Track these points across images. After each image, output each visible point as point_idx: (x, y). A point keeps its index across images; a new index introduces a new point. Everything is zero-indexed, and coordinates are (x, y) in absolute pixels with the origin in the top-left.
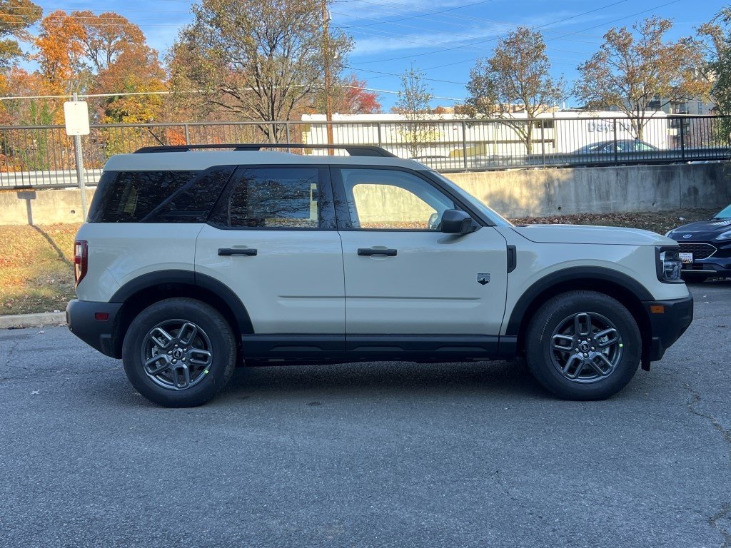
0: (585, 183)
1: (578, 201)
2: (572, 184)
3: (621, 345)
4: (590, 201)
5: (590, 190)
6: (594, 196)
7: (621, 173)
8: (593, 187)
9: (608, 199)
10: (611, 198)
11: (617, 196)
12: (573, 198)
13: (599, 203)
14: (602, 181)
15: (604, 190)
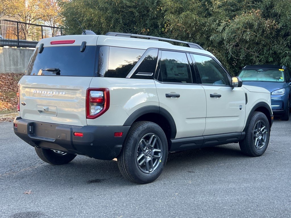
0: (8, 56)
1: (5, 66)
2: (3, 56)
3: (267, 133)
4: (10, 66)
5: (10, 60)
6: (12, 63)
7: (22, 52)
8: (11, 59)
9: (17, 66)
10: (18, 65)
11: (21, 64)
12: (3, 64)
13: (14, 67)
14: (14, 56)
15: (15, 60)
